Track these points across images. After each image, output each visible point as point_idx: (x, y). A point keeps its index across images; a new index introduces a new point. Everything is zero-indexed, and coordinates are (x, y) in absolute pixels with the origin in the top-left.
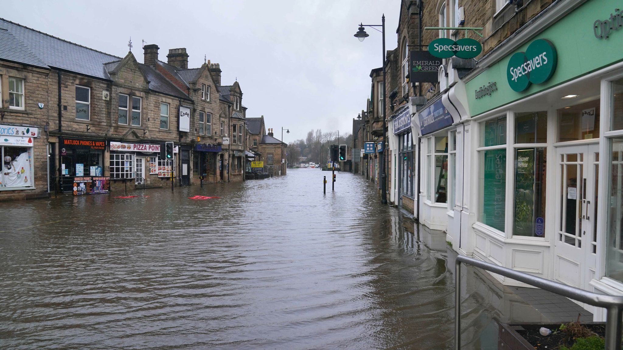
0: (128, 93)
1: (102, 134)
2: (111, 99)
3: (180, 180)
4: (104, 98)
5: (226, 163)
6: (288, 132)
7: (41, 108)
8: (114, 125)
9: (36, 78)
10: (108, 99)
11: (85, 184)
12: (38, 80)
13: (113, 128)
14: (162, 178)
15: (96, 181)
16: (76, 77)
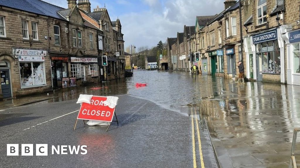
0: (76, 28)
1: (67, 52)
2: (69, 32)
3: (100, 78)
4: (66, 32)
5: (117, 67)
6: (135, 47)
7: (46, 39)
8: (72, 47)
9: (43, 22)
10: (68, 32)
11: (67, 81)
12: (43, 23)
13: (71, 49)
14: (93, 77)
15: (71, 80)
16: (53, 20)
